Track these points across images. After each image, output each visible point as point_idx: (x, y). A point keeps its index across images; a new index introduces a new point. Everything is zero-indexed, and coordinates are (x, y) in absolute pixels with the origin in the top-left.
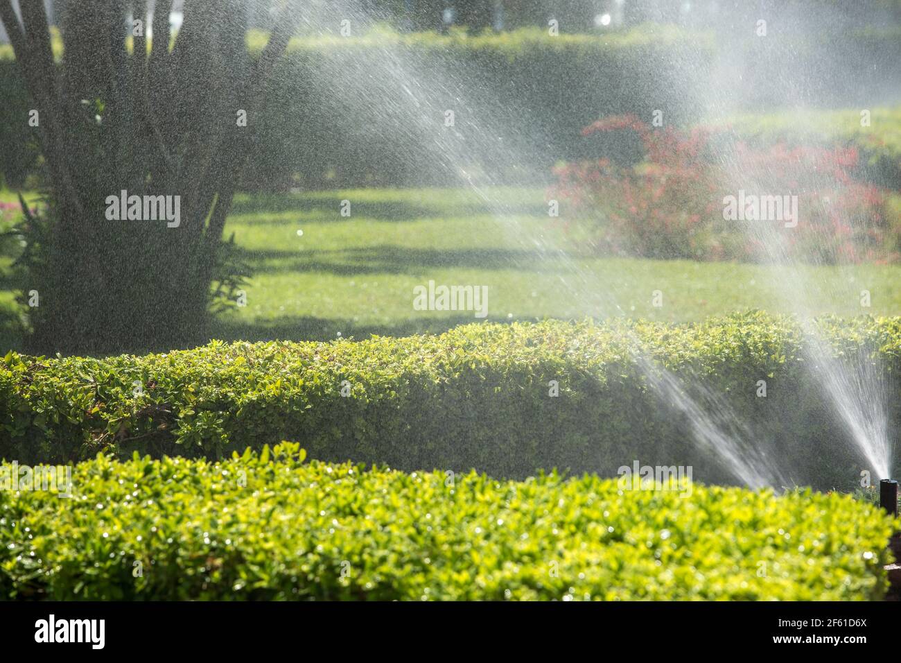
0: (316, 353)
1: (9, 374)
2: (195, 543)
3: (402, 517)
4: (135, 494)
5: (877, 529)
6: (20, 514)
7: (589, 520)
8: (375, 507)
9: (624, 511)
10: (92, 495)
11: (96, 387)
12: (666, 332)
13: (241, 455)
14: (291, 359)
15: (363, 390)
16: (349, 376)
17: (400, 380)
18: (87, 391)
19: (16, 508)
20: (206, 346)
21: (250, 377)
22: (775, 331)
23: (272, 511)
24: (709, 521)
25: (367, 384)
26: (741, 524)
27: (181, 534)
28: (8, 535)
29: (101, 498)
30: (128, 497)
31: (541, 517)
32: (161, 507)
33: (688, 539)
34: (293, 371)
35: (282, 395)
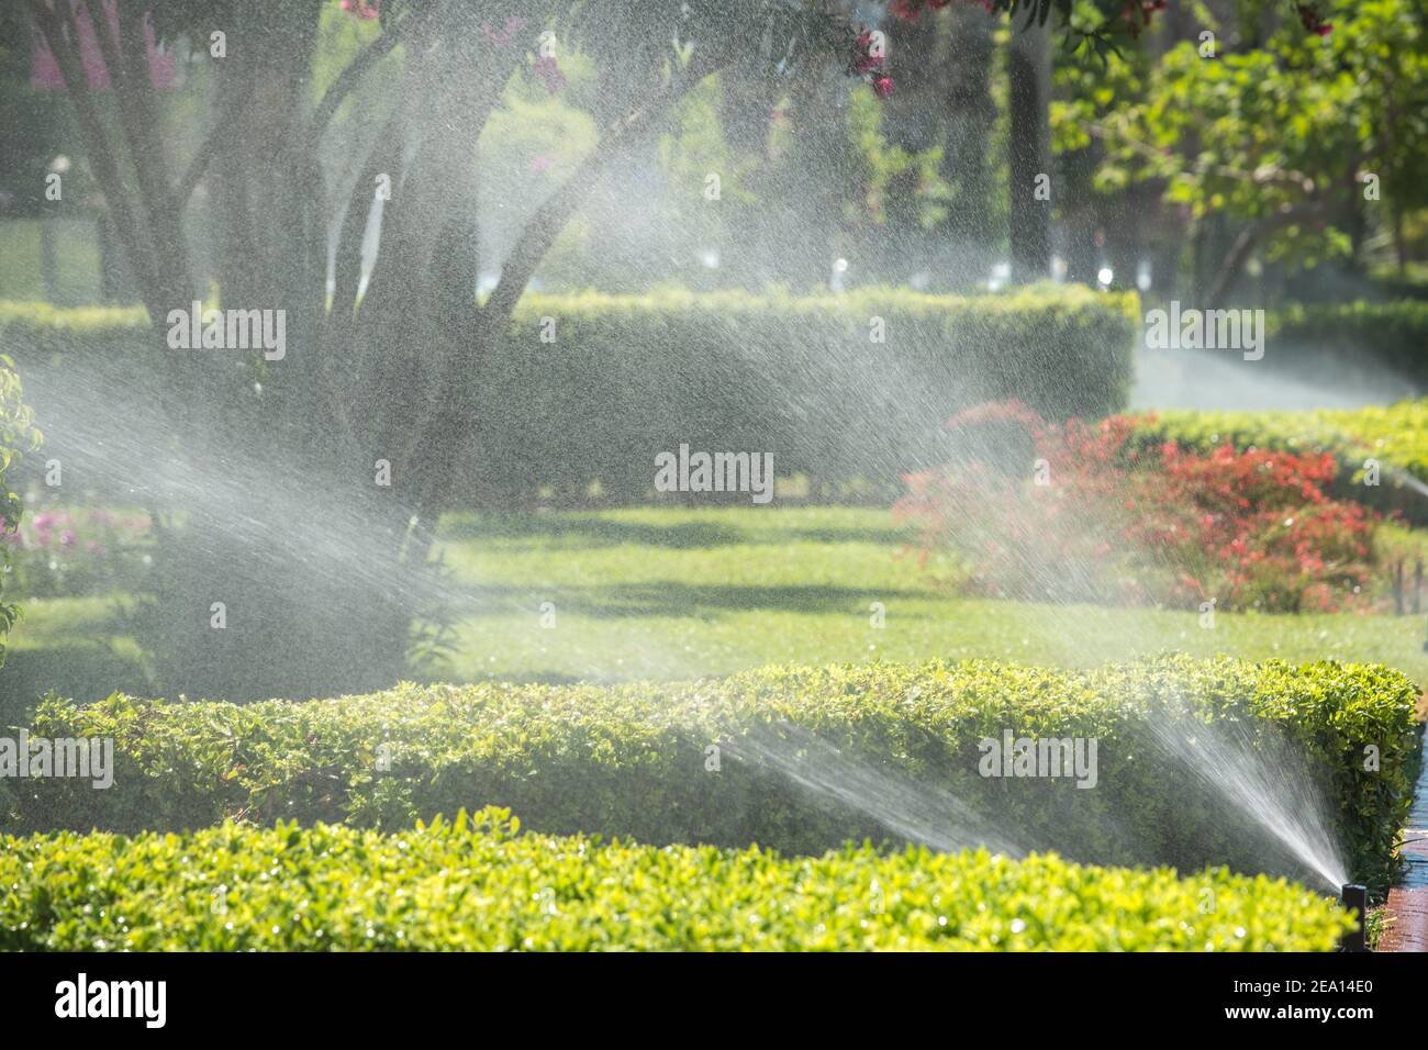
0: (547, 699)
1: (113, 722)
2: (353, 937)
3: (648, 902)
4: (274, 871)
5: (1319, 925)
6: (112, 897)
7: (912, 907)
8: (610, 888)
9: (962, 896)
10: (214, 873)
11: (234, 742)
12: (1045, 678)
13: (427, 824)
14: (512, 706)
15: (611, 750)
16: (591, 729)
17: (664, 737)
18: (221, 749)
19: (106, 890)
20: (392, 690)
21: (452, 730)
22: (1200, 680)
23: (463, 894)
24: (1082, 910)
25: (617, 743)
26: (1127, 913)
27: (334, 924)
28: (94, 926)
29: (226, 877)
30: (264, 876)
31: (843, 903)
32: (309, 888)
33: (1050, 933)
34: (512, 722)
35: (495, 756)
